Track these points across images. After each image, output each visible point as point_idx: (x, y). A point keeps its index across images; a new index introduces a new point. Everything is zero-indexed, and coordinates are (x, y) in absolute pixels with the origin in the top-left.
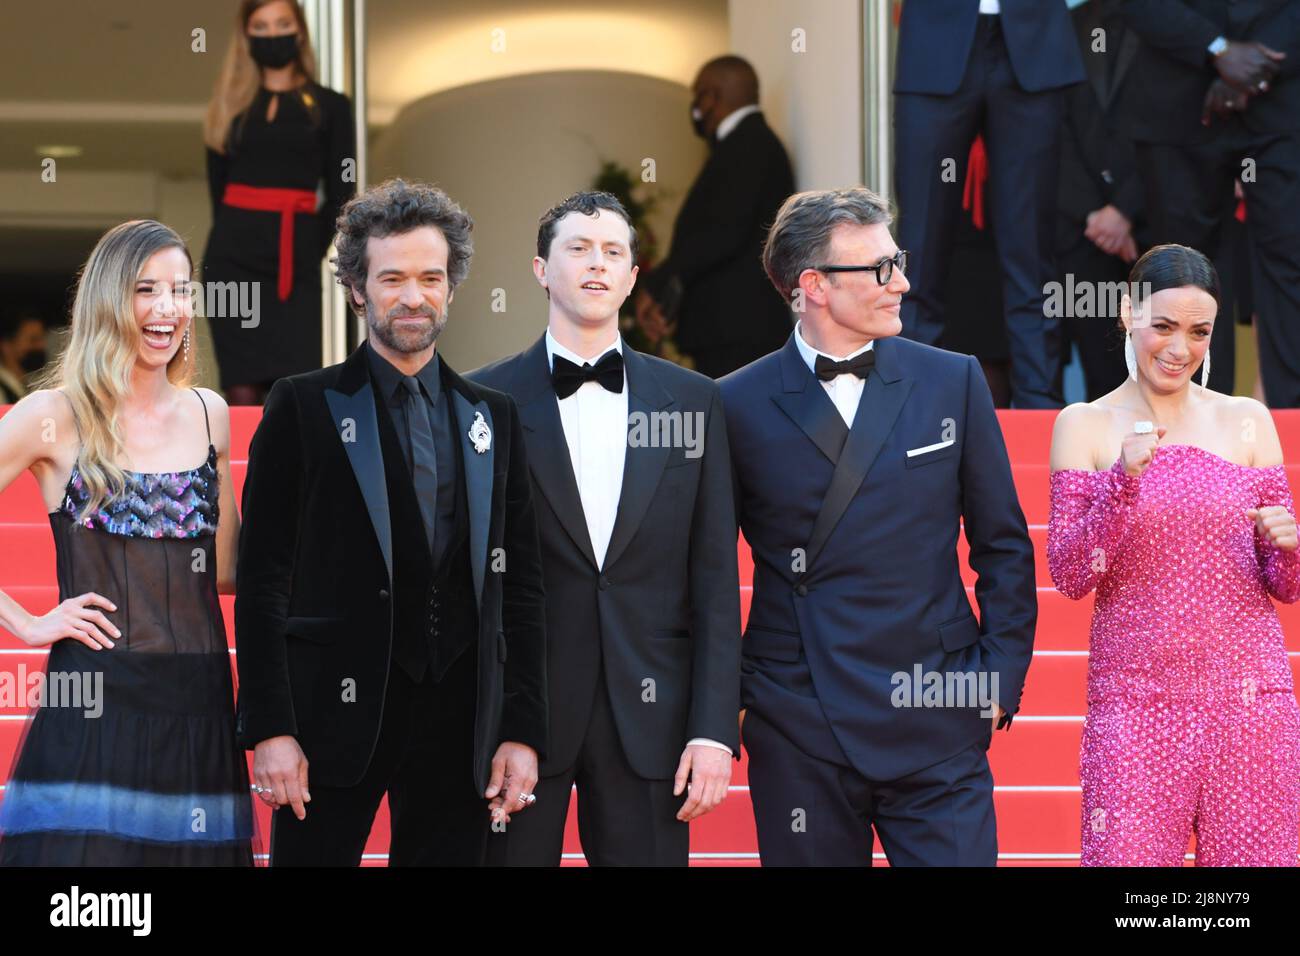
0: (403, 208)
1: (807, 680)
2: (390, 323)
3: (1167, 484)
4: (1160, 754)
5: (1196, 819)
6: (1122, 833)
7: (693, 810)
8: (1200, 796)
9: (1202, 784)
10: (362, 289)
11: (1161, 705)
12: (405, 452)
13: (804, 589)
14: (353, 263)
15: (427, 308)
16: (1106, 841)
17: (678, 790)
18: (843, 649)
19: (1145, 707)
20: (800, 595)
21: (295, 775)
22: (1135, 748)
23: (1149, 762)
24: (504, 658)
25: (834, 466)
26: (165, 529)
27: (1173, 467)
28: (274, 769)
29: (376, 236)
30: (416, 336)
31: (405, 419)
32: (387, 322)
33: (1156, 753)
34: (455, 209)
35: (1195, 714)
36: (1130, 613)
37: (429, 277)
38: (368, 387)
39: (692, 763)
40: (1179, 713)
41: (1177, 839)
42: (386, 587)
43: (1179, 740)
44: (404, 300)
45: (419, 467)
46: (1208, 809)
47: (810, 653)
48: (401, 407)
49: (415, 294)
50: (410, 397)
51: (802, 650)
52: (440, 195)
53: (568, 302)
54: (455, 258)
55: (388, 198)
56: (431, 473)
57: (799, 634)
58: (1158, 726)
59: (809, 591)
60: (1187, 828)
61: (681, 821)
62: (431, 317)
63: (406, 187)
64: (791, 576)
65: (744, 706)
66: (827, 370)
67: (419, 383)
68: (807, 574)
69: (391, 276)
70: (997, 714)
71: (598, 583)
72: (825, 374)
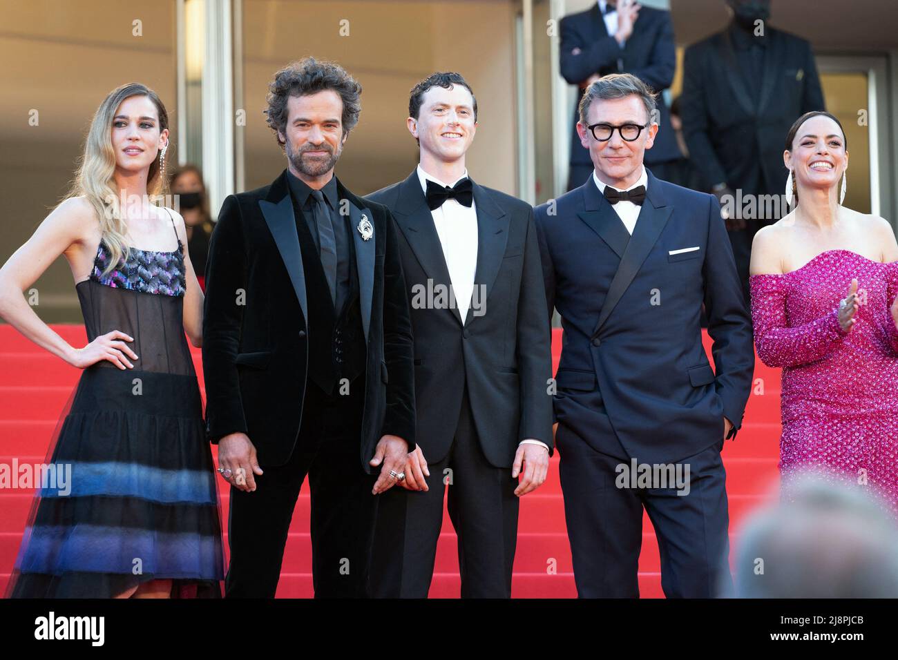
0: (312, 77)
1: (600, 404)
2: (301, 155)
4: (836, 453)
7: (527, 487)
10: (284, 131)
11: (836, 421)
12: (315, 240)
13: (597, 341)
14: (278, 114)
15: (327, 145)
17: (515, 474)
18: (624, 381)
19: (825, 422)
20: (595, 345)
21: (247, 460)
22: (820, 450)
23: (829, 459)
24: (387, 381)
25: (621, 259)
26: (160, 289)
27: (834, 265)
28: (232, 455)
29: (292, 95)
30: (318, 165)
31: (314, 218)
32: (299, 154)
33: (834, 453)
34: (351, 79)
35: (858, 427)
37: (328, 124)
38: (288, 198)
39: (524, 456)
40: (848, 426)
42: (303, 329)
43: (848, 444)
44: (311, 140)
45: (324, 249)
47: (602, 384)
48: (311, 210)
49: (318, 135)
50: (317, 204)
51: (596, 382)
52: (339, 69)
53: (433, 146)
54: (348, 114)
55: (303, 70)
56: (332, 253)
57: (594, 372)
58: (834, 435)
59: (601, 343)
61: (516, 496)
62: (330, 151)
63: (316, 62)
64: (589, 333)
65: (558, 420)
66: (612, 197)
67: (324, 195)
68: (600, 331)
69: (302, 123)
70: (727, 427)
71: (463, 334)
72: (611, 200)
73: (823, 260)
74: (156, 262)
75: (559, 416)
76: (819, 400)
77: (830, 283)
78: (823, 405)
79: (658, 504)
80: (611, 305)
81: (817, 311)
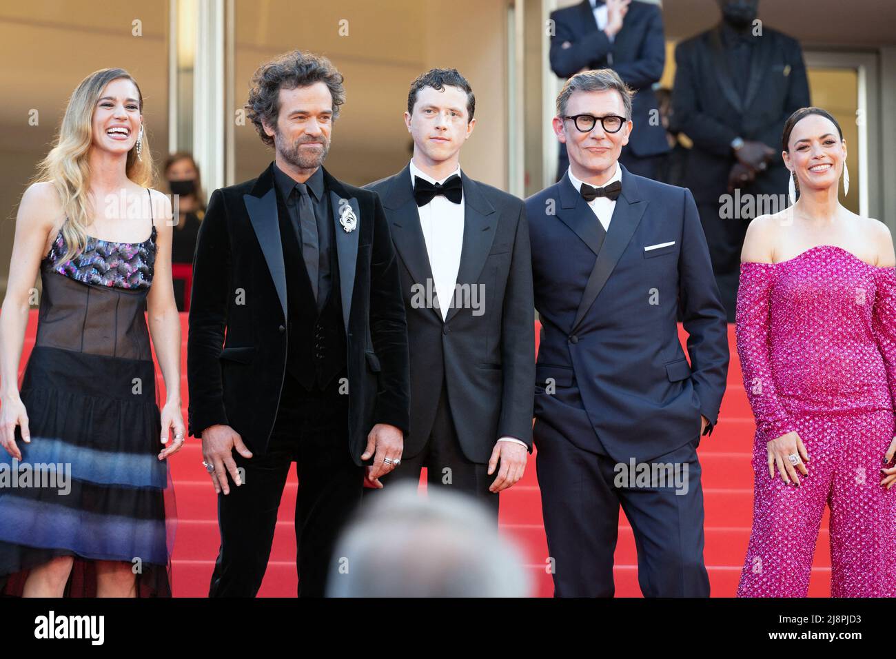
1: (577, 397)
2: (297, 147)
3: (819, 273)
5: (830, 494)
6: (782, 500)
7: (501, 484)
8: (833, 478)
9: (835, 470)
10: (273, 125)
11: (808, 418)
12: (297, 235)
13: (575, 338)
14: (268, 107)
16: (771, 506)
17: (491, 471)
18: (602, 377)
19: (797, 419)
20: (572, 342)
24: (379, 370)
25: (597, 256)
26: (116, 281)
27: (825, 260)
30: (315, 156)
31: (297, 212)
32: (295, 147)
35: (830, 424)
36: (789, 358)
37: (323, 116)
38: (272, 192)
39: (500, 453)
40: (820, 423)
41: (818, 506)
42: (283, 324)
43: (820, 440)
44: (308, 131)
45: (306, 244)
46: (838, 487)
47: (580, 380)
48: (295, 204)
49: (315, 126)
50: (301, 197)
51: (574, 379)
56: (314, 247)
57: (572, 368)
58: (806, 431)
59: (579, 340)
60: (824, 500)
61: (492, 492)
64: (567, 330)
65: (535, 415)
66: (589, 193)
67: (308, 188)
68: (579, 328)
69: (300, 115)
70: (704, 425)
71: (442, 330)
72: (587, 197)
73: (815, 254)
74: (118, 254)
75: (536, 412)
76: (793, 396)
77: (816, 278)
78: (796, 402)
79: (633, 498)
80: (589, 301)
81: (799, 304)
